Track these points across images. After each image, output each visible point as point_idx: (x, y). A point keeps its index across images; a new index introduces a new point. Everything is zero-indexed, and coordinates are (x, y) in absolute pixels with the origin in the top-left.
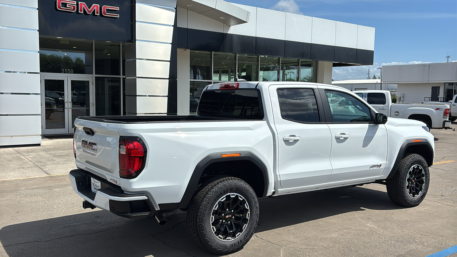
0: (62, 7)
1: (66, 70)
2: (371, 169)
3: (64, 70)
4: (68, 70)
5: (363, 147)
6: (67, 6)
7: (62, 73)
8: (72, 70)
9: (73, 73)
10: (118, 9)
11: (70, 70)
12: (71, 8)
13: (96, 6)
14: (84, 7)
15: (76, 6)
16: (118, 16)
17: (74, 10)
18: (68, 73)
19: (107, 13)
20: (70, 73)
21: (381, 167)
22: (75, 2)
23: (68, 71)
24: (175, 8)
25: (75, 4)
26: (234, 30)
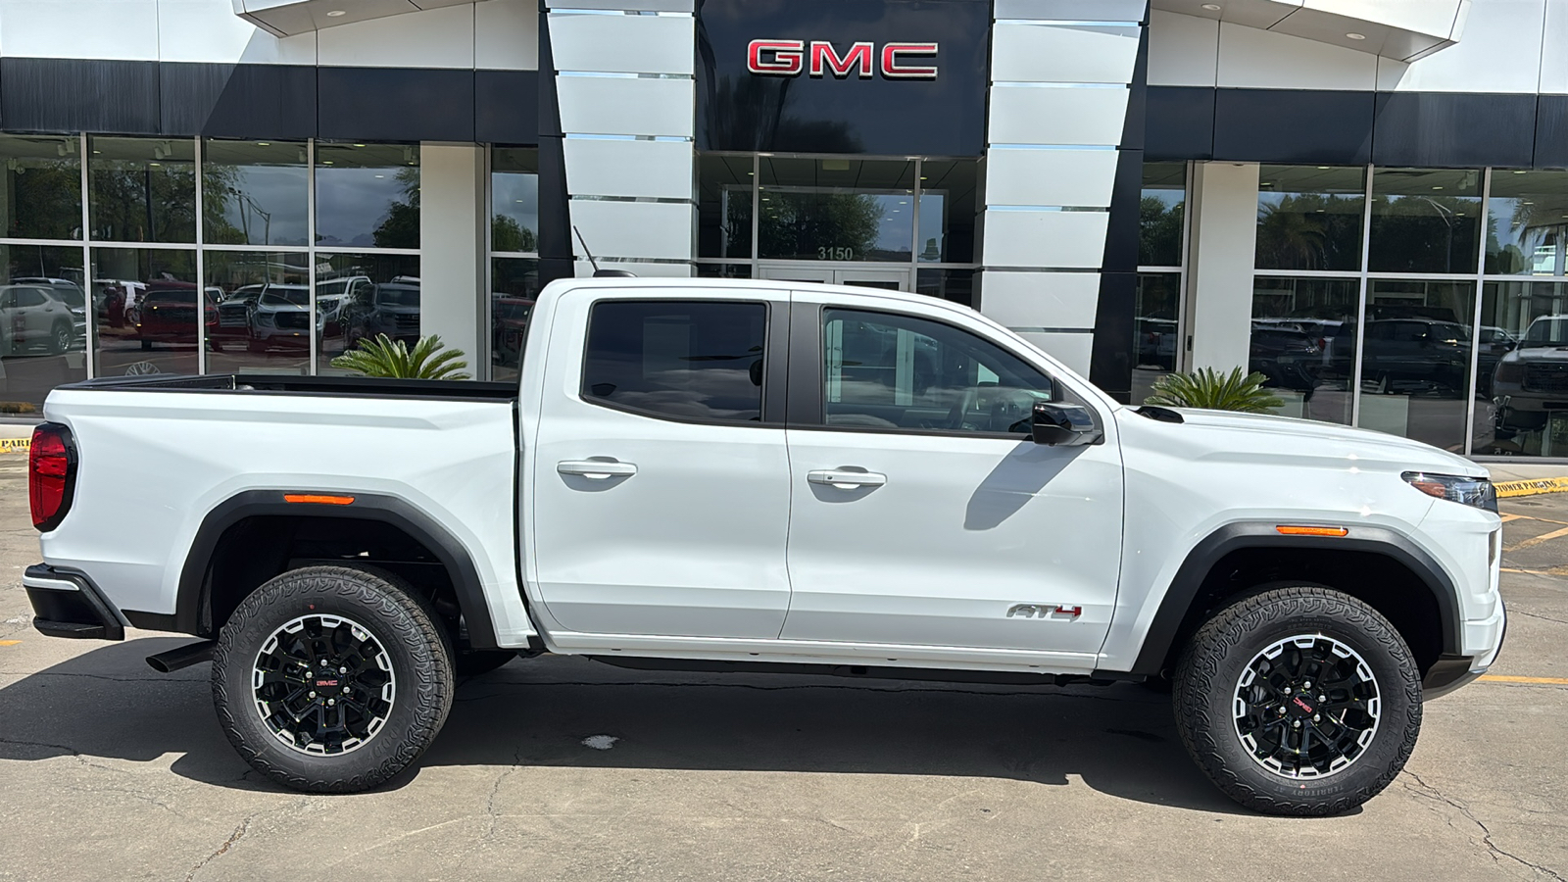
0: (761, 62)
1: (832, 249)
2: (1015, 617)
3: (827, 250)
4: (839, 249)
5: (969, 525)
6: (777, 59)
7: (818, 259)
8: (849, 251)
9: (852, 260)
10: (935, 50)
11: (844, 252)
12: (788, 63)
13: (862, 49)
14: (827, 56)
15: (801, 55)
16: (932, 71)
17: (795, 65)
18: (836, 260)
19: (894, 68)
20: (844, 260)
21: (1081, 619)
22: (798, 45)
23: (838, 253)
24: (1140, 24)
25: (801, 48)
26: (1421, 77)
